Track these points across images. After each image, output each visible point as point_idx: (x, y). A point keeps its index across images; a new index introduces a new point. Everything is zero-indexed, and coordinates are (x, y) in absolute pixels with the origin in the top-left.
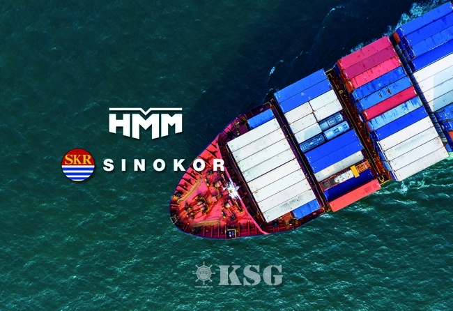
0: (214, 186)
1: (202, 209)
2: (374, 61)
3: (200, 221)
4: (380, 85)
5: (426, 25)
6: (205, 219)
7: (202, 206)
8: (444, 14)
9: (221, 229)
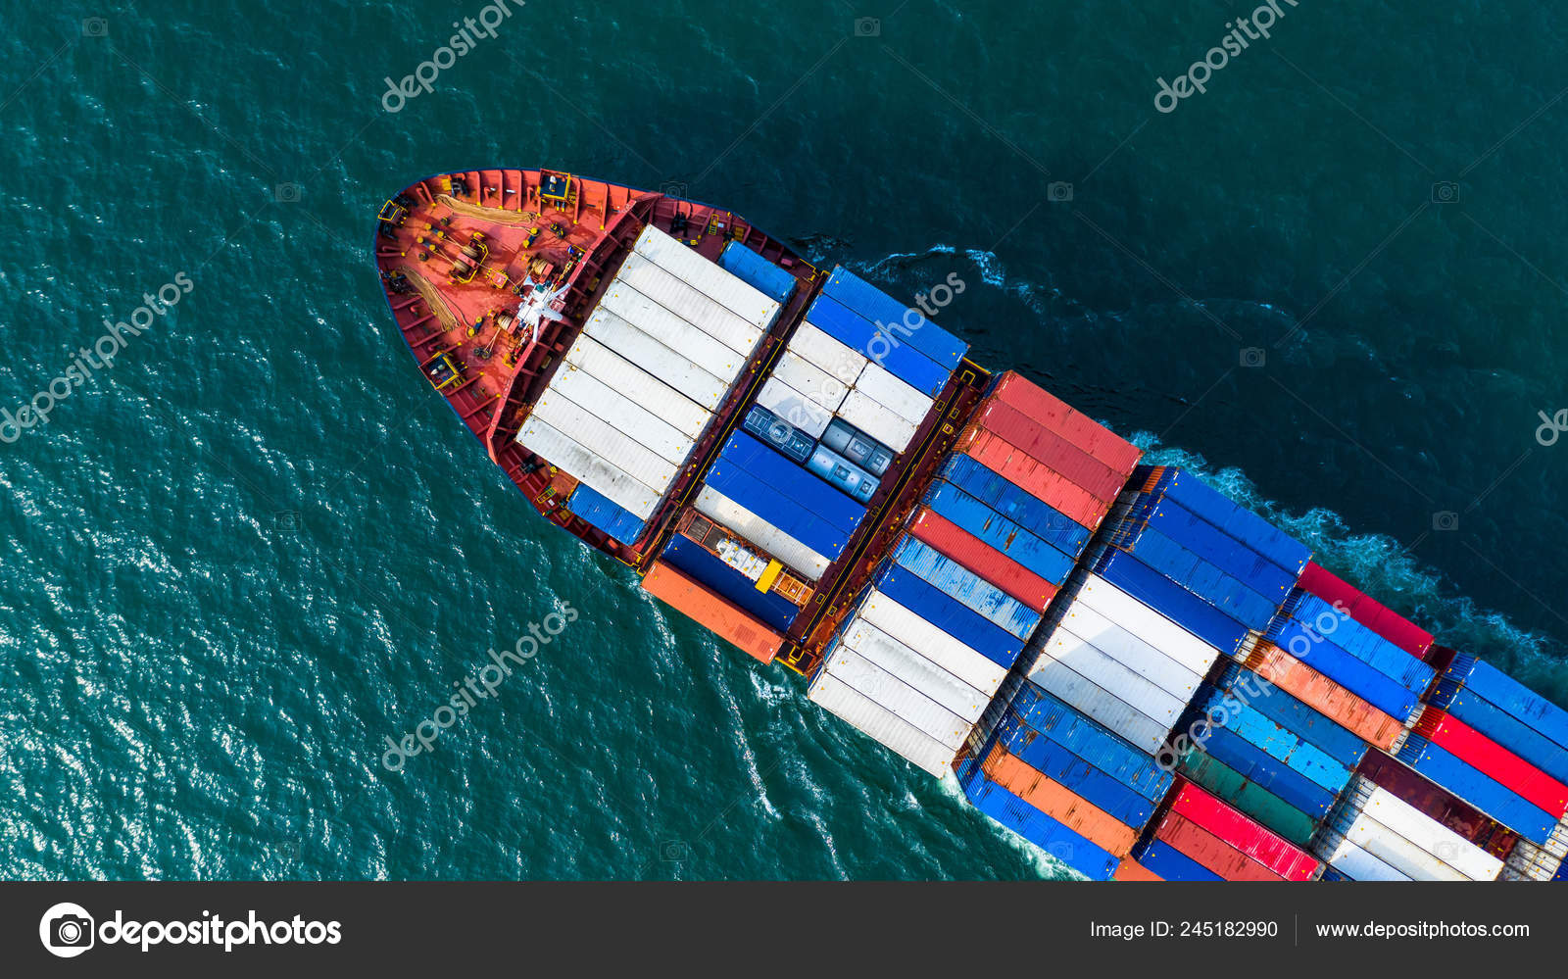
0: (531, 260)
1: (457, 265)
2: (1062, 457)
3: (429, 277)
4: (1012, 507)
5: (1221, 530)
6: (440, 287)
7: (466, 259)
8: (1274, 558)
9: (439, 340)
